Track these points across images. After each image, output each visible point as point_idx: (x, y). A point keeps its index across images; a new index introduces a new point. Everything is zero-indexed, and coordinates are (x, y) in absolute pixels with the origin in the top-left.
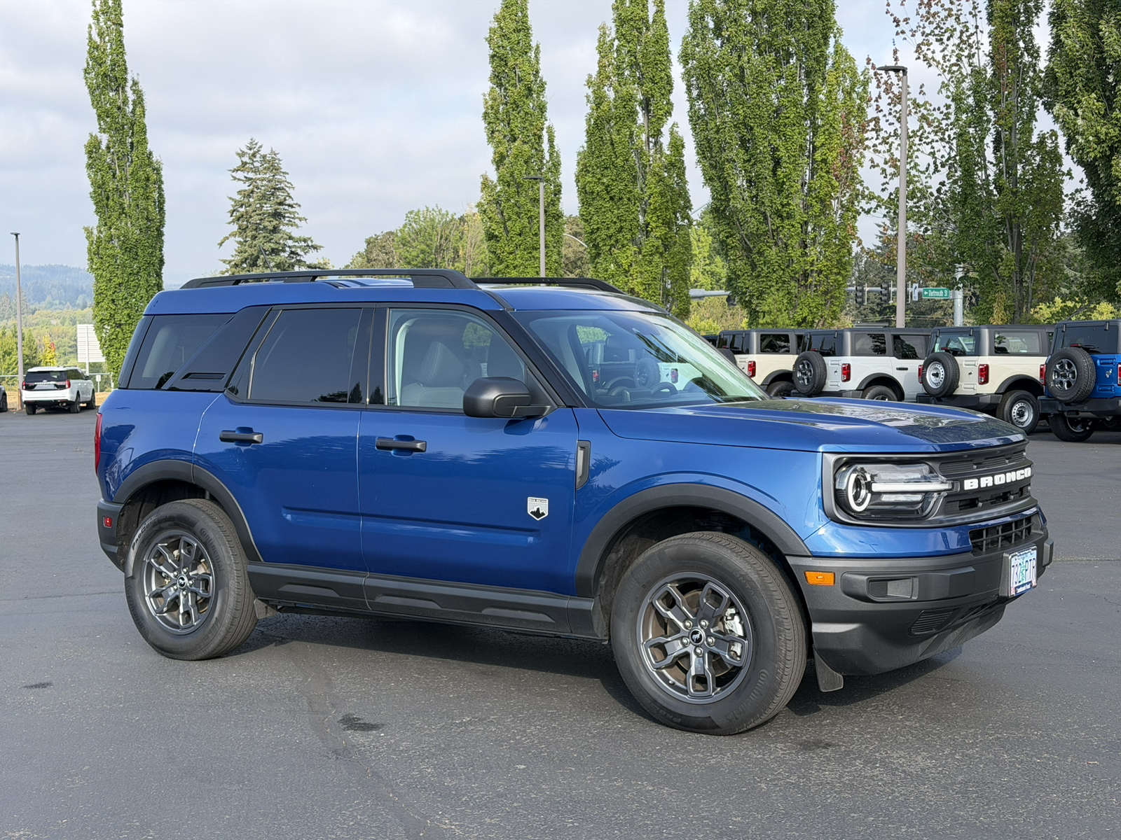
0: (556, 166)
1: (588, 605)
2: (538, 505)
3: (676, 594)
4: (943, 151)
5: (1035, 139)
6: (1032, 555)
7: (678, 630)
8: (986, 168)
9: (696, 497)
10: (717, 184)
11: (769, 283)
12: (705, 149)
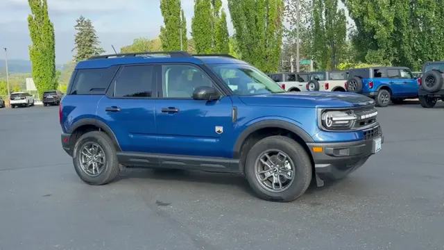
0: (185, 23)
1: (237, 161)
2: (219, 129)
3: (268, 157)
4: (309, 16)
5: (337, 12)
6: (380, 139)
7: (269, 168)
8: (322, 21)
9: (275, 124)
10: (238, 28)
12: (234, 17)
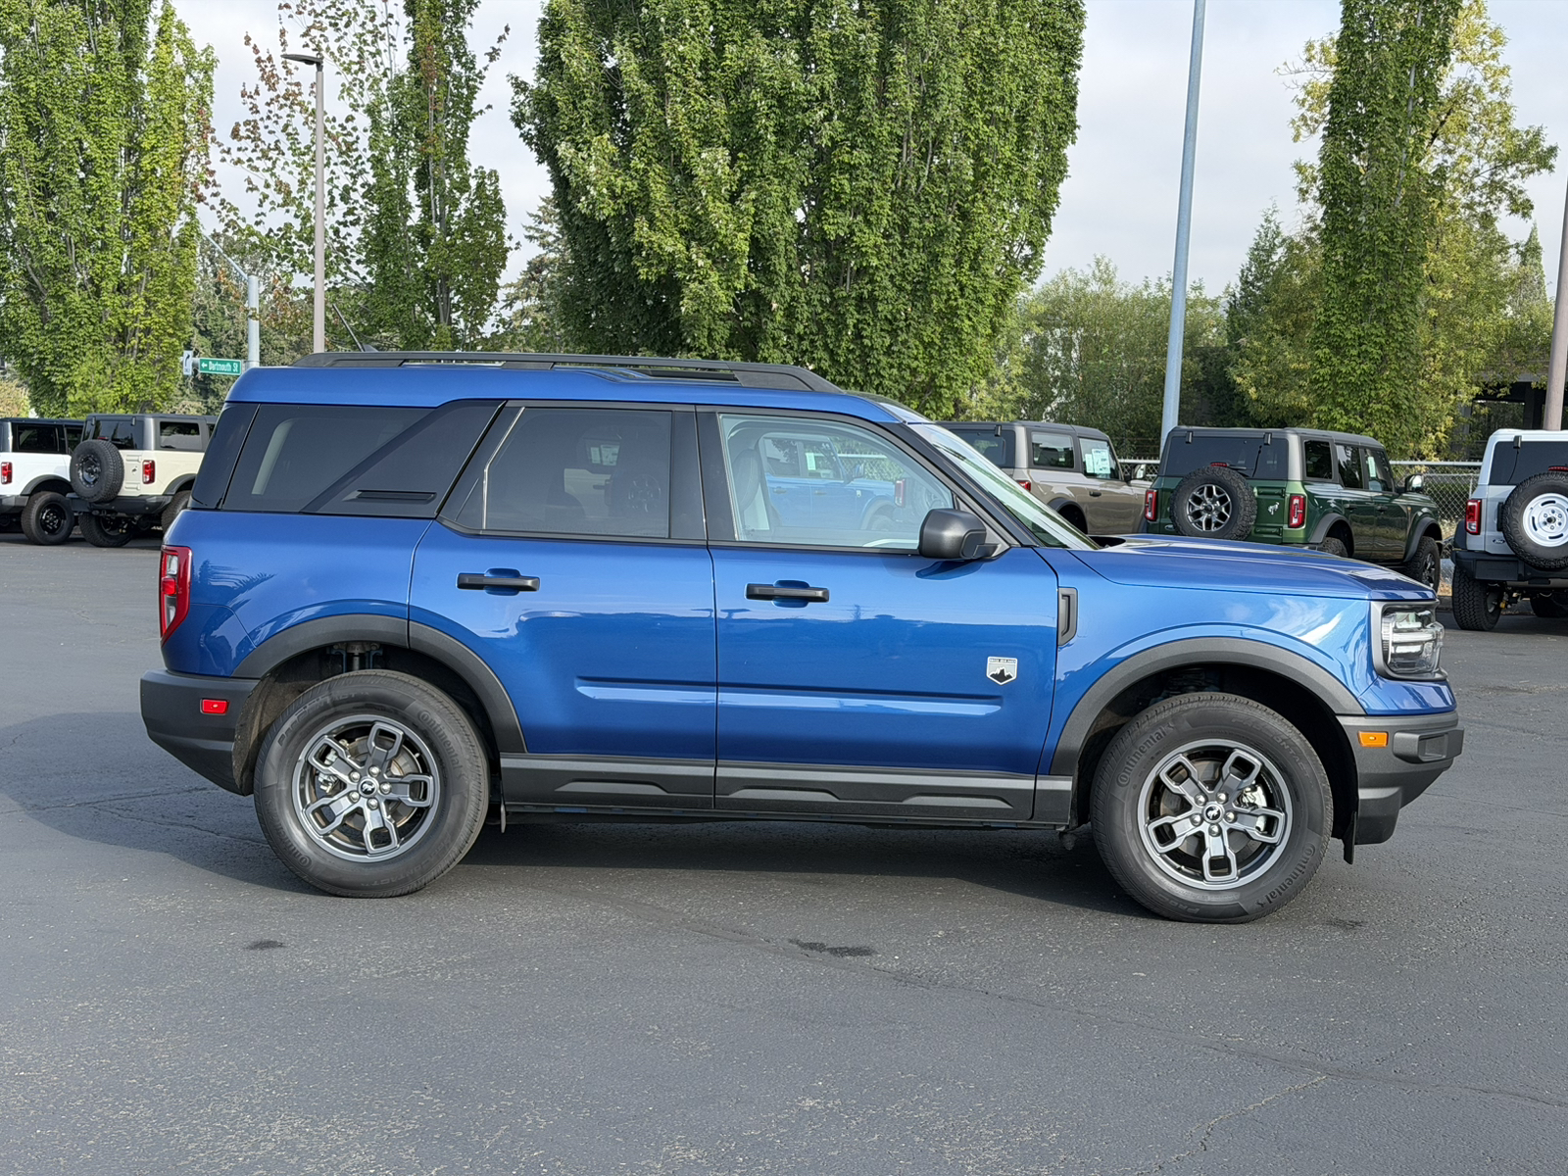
2: (1002, 665)
3: (1190, 764)
11: (73, 343)
